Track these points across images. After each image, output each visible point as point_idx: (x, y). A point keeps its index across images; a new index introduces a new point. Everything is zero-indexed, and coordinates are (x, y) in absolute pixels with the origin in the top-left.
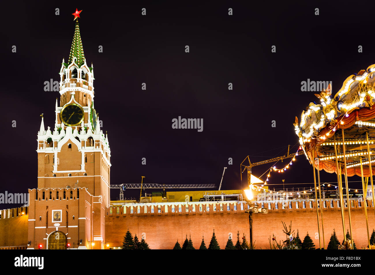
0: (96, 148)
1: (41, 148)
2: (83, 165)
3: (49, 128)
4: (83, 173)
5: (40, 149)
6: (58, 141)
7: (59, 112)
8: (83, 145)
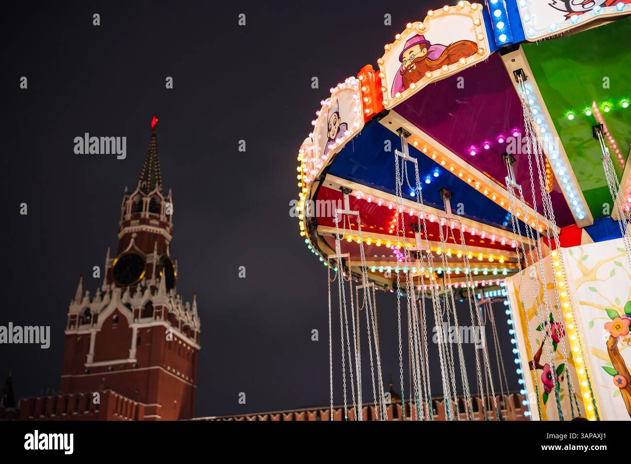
0: (155, 319)
1: (72, 327)
2: (133, 351)
3: (87, 293)
4: (133, 363)
5: (70, 327)
6: (99, 312)
7: (110, 267)
8: (136, 316)
